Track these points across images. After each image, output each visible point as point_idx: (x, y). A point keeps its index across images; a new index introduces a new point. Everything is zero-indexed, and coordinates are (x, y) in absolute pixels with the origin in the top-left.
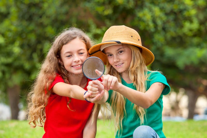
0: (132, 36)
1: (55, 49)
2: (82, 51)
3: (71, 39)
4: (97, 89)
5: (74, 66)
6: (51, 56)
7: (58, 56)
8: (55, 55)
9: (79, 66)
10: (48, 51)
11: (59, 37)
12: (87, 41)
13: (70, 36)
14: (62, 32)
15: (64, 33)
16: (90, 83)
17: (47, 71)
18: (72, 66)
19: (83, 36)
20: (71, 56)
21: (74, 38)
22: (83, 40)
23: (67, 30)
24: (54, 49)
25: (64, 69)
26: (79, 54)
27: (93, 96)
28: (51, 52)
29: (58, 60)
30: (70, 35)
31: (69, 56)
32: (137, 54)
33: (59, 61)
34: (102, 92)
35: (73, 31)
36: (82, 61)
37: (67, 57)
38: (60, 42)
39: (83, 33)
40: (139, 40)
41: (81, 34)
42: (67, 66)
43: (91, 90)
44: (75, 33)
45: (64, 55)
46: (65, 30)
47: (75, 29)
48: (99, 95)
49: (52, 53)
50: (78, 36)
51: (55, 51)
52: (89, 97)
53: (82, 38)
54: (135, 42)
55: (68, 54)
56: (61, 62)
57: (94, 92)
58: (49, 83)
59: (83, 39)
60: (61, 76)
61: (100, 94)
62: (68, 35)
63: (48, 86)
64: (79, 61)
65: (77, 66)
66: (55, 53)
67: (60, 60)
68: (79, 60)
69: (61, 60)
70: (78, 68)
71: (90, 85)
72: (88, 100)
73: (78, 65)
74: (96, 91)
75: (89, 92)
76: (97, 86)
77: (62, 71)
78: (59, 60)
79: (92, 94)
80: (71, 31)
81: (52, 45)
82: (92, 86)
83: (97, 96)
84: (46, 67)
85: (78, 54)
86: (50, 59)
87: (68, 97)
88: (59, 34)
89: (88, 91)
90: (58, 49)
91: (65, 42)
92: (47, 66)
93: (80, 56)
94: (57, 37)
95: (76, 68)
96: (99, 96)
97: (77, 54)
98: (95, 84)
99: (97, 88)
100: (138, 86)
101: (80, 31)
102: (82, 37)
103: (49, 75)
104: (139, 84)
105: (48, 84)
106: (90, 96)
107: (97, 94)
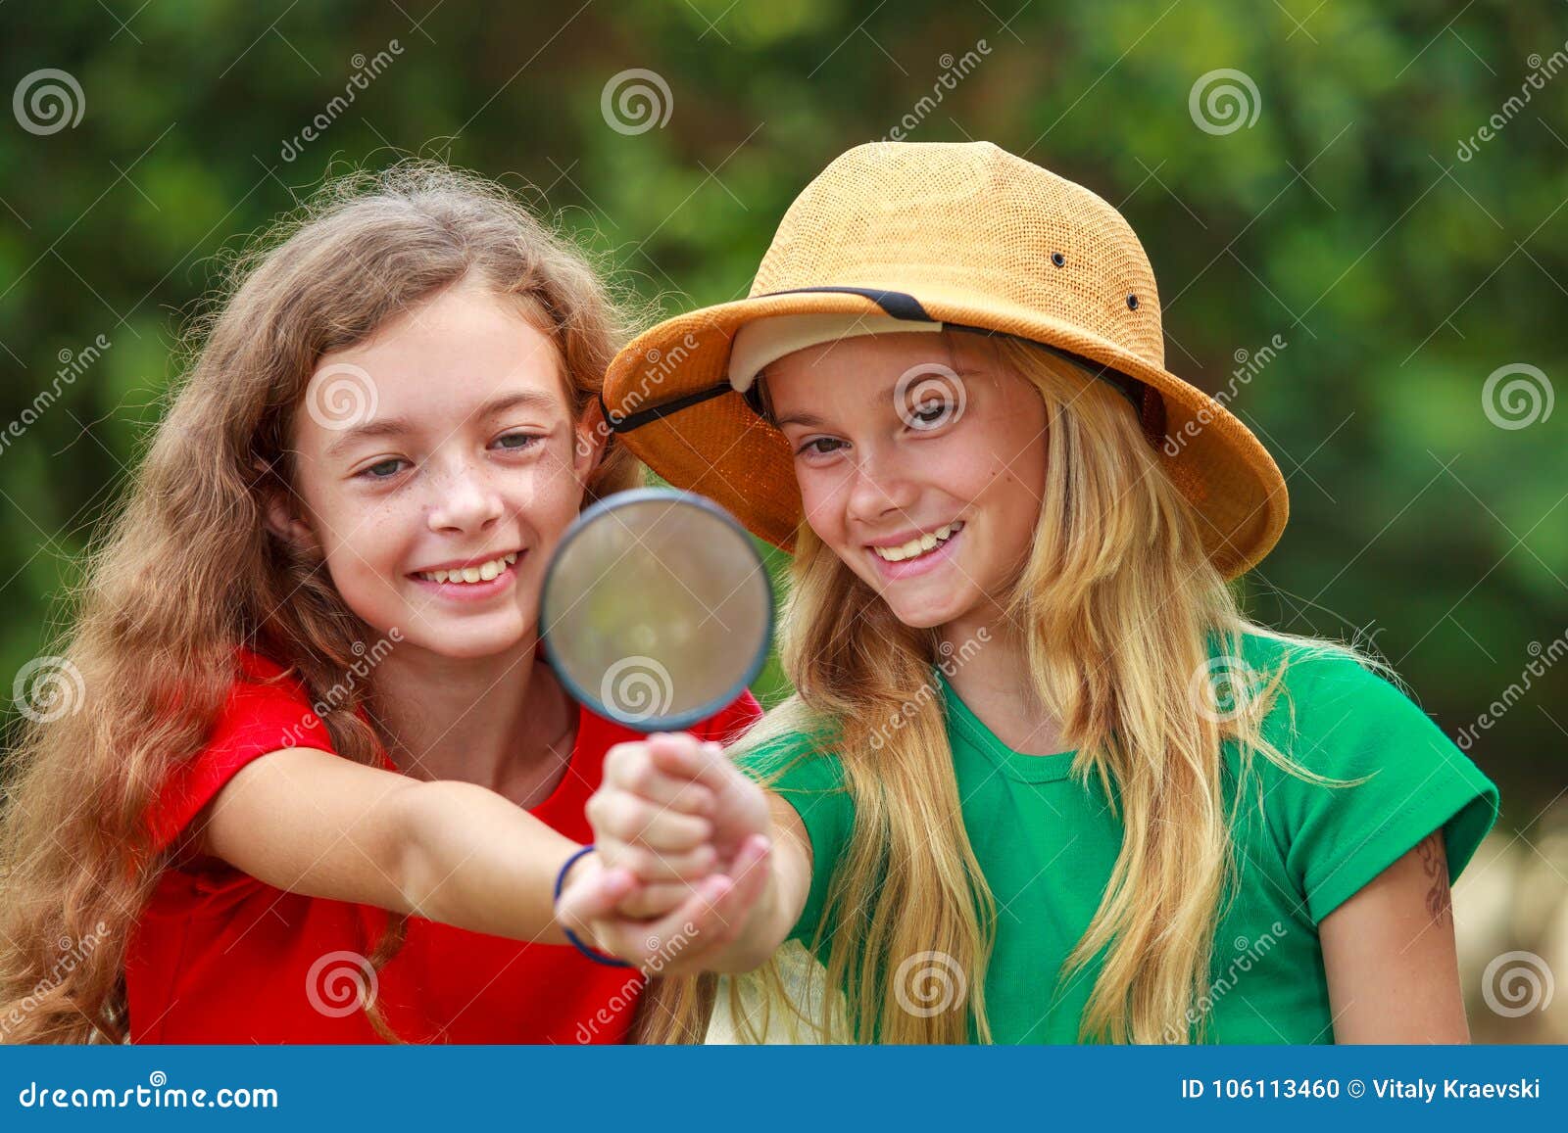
0: (1058, 260)
1: (231, 395)
2: (518, 420)
3: (414, 287)
4: (697, 827)
5: (433, 570)
6: (191, 461)
7: (266, 467)
8: (228, 453)
9: (489, 571)
10: (157, 414)
11: (274, 258)
12: (567, 309)
13: (400, 261)
14: (303, 215)
15: (332, 222)
16: (626, 761)
17: (137, 626)
18: (418, 576)
19: (532, 263)
20: (410, 464)
21: (439, 281)
22: (531, 304)
23: (363, 189)
24: (223, 390)
25: (329, 601)
26: (489, 447)
27: (655, 896)
28: (194, 418)
29: (263, 514)
30: (399, 247)
31: (383, 469)
32: (1099, 446)
33: (278, 518)
34: (746, 862)
35: (423, 199)
36: (524, 522)
37: (360, 474)
38: (290, 318)
39: (532, 222)
40: (1132, 302)
41: (512, 239)
42: (362, 570)
43: (633, 837)
44: (449, 231)
45: (335, 452)
46: (343, 185)
47: (450, 177)
48: (720, 883)
49: (196, 432)
50: (483, 262)
51: (233, 411)
52: (618, 912)
53: (525, 281)
54: (1085, 319)
55: (376, 450)
56: (297, 529)
57: (669, 865)
58: (148, 757)
59: (528, 291)
60: (297, 676)
61: (726, 873)
62: (374, 247)
63: (139, 785)
64: (488, 523)
65: (470, 575)
66: (230, 430)
67: (283, 504)
68: (497, 508)
69: (299, 510)
70: (479, 597)
71: (621, 787)
72: (604, 940)
73: (478, 563)
74: (682, 850)
75: (607, 863)
76: (694, 794)
77: (299, 625)
78: (274, 504)
79: (643, 881)
80: (401, 202)
81: (200, 343)
82: (642, 791)
83: (699, 898)
84: (134, 581)
85: (481, 450)
86: (180, 494)
87: (371, 909)
88: (269, 233)
89: (602, 842)
90: (270, 391)
91: (338, 324)
92: (147, 573)
93: (497, 470)
94: (249, 267)
95: (459, 598)
96: (723, 903)
97: (473, 450)
98: (674, 770)
99: (696, 812)
100: (1139, 779)
101: (492, 203)
102: (523, 268)
103: (160, 665)
104: (1145, 760)
105: (135, 766)
106: (627, 906)
107: (698, 877)
